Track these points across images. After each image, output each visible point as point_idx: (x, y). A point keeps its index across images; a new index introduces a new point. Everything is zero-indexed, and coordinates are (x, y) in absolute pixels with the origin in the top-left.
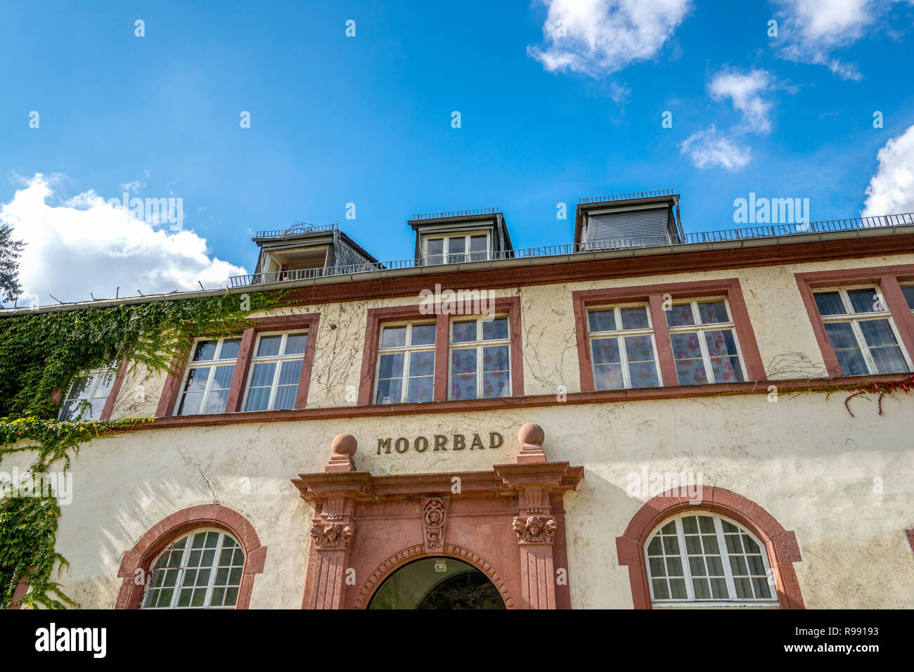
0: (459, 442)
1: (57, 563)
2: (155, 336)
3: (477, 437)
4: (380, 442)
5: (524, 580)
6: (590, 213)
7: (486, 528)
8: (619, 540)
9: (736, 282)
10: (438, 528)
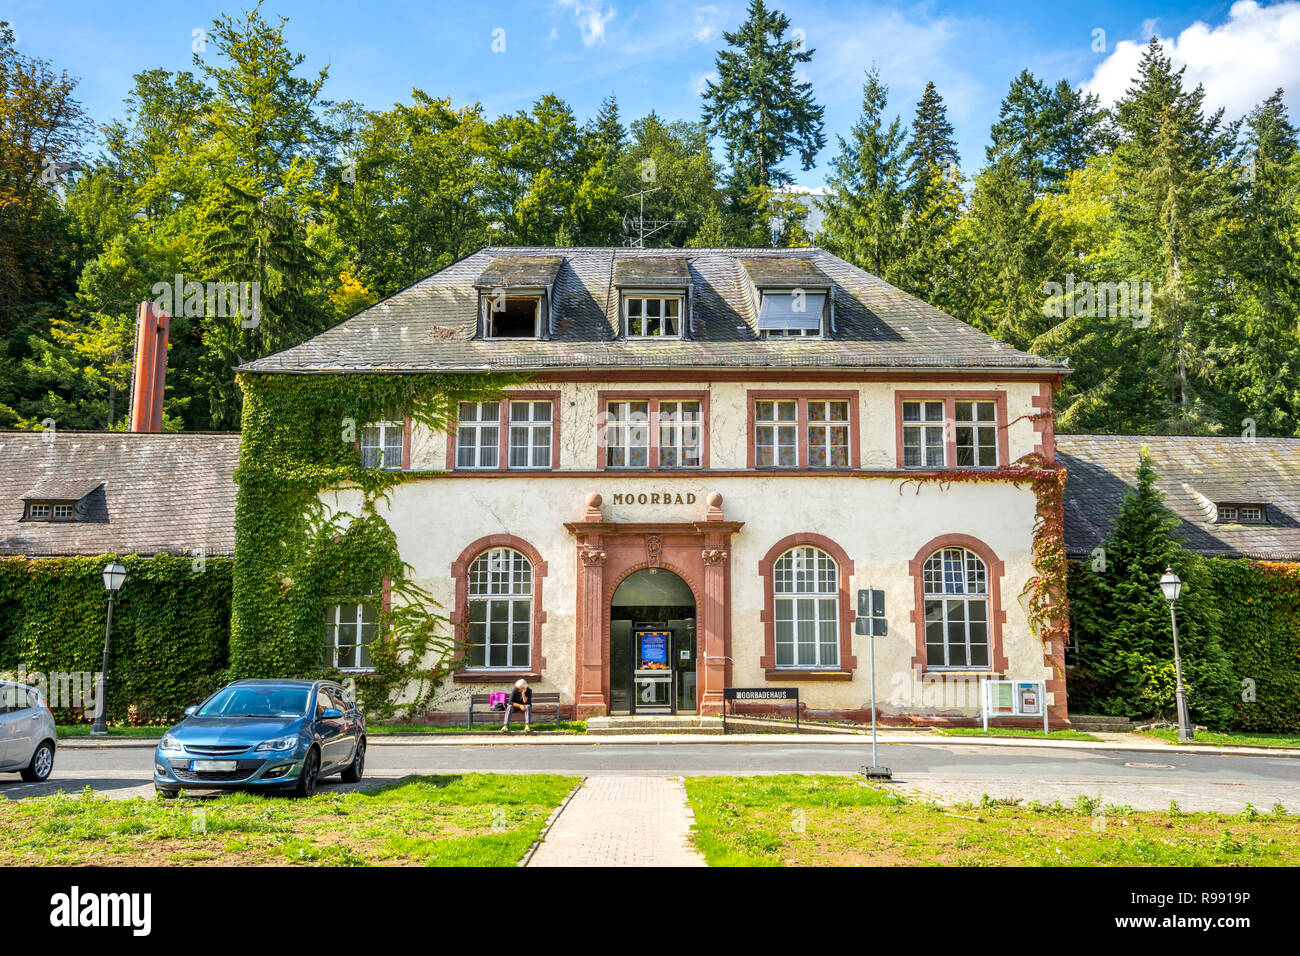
0: (667, 499)
1: (406, 568)
2: (428, 400)
3: (679, 496)
4: (615, 496)
5: (707, 584)
7: (685, 554)
8: (760, 562)
9: (856, 393)
10: (656, 553)
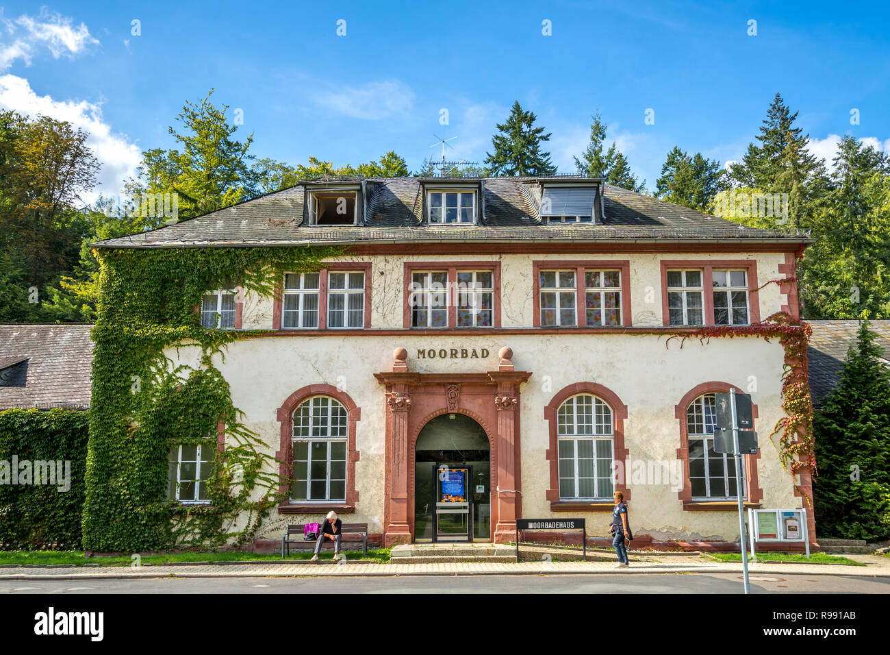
0: (465, 354)
1: (238, 414)
2: (258, 271)
3: (474, 351)
4: (419, 351)
5: (499, 427)
6: (545, 185)
7: (480, 401)
8: (545, 408)
9: (627, 263)
10: (456, 400)
